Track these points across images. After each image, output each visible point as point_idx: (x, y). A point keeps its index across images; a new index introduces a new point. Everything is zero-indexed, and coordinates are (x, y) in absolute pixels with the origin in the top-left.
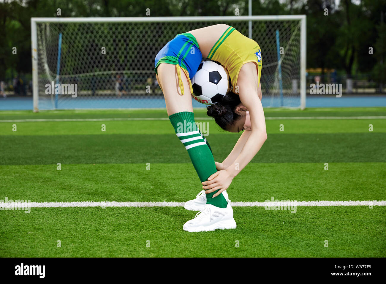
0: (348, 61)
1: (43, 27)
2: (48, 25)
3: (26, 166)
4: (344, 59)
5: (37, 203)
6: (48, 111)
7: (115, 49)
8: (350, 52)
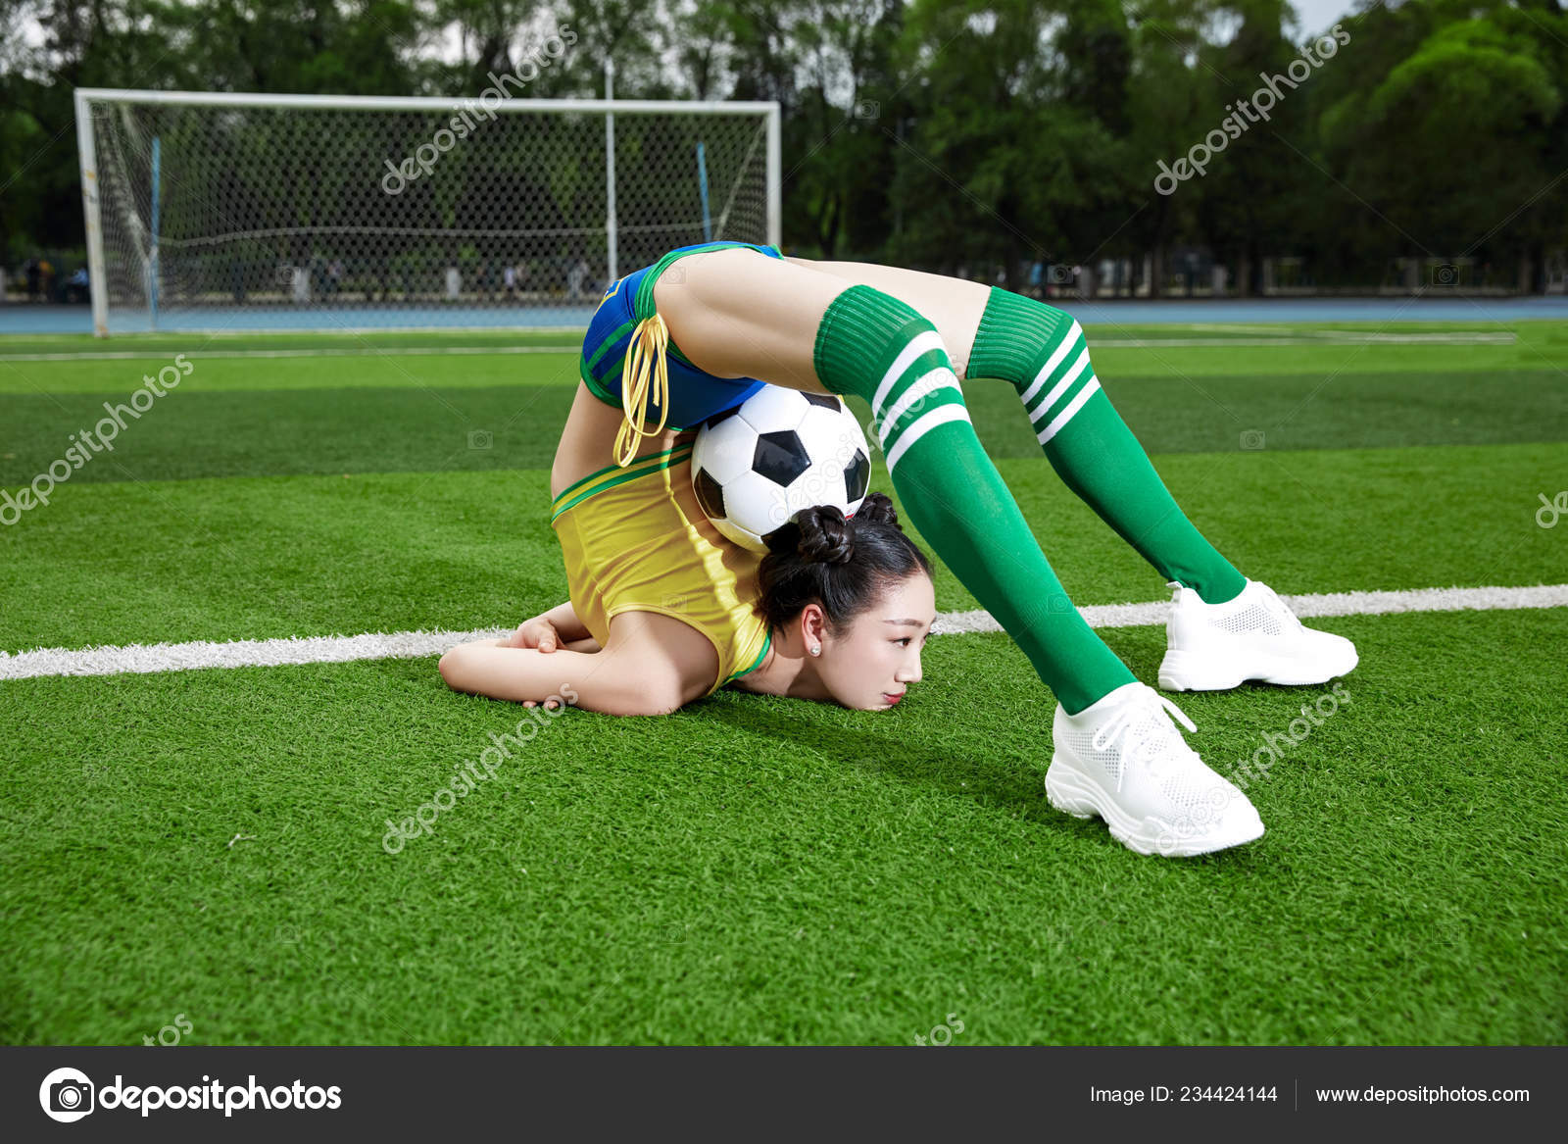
0: (825, 228)
1: (110, 113)
2: (125, 110)
3: (117, 485)
4: (816, 225)
5: (213, 644)
6: (134, 336)
7: (290, 194)
8: (831, 207)
